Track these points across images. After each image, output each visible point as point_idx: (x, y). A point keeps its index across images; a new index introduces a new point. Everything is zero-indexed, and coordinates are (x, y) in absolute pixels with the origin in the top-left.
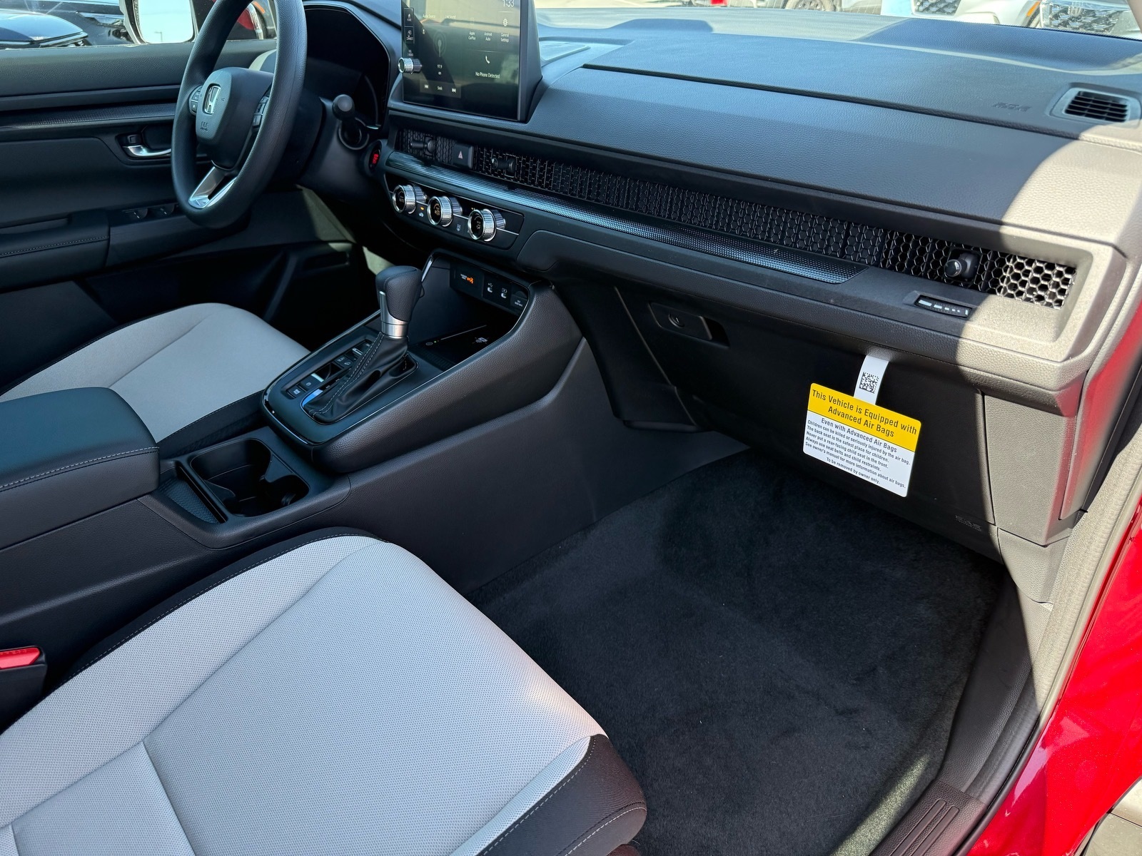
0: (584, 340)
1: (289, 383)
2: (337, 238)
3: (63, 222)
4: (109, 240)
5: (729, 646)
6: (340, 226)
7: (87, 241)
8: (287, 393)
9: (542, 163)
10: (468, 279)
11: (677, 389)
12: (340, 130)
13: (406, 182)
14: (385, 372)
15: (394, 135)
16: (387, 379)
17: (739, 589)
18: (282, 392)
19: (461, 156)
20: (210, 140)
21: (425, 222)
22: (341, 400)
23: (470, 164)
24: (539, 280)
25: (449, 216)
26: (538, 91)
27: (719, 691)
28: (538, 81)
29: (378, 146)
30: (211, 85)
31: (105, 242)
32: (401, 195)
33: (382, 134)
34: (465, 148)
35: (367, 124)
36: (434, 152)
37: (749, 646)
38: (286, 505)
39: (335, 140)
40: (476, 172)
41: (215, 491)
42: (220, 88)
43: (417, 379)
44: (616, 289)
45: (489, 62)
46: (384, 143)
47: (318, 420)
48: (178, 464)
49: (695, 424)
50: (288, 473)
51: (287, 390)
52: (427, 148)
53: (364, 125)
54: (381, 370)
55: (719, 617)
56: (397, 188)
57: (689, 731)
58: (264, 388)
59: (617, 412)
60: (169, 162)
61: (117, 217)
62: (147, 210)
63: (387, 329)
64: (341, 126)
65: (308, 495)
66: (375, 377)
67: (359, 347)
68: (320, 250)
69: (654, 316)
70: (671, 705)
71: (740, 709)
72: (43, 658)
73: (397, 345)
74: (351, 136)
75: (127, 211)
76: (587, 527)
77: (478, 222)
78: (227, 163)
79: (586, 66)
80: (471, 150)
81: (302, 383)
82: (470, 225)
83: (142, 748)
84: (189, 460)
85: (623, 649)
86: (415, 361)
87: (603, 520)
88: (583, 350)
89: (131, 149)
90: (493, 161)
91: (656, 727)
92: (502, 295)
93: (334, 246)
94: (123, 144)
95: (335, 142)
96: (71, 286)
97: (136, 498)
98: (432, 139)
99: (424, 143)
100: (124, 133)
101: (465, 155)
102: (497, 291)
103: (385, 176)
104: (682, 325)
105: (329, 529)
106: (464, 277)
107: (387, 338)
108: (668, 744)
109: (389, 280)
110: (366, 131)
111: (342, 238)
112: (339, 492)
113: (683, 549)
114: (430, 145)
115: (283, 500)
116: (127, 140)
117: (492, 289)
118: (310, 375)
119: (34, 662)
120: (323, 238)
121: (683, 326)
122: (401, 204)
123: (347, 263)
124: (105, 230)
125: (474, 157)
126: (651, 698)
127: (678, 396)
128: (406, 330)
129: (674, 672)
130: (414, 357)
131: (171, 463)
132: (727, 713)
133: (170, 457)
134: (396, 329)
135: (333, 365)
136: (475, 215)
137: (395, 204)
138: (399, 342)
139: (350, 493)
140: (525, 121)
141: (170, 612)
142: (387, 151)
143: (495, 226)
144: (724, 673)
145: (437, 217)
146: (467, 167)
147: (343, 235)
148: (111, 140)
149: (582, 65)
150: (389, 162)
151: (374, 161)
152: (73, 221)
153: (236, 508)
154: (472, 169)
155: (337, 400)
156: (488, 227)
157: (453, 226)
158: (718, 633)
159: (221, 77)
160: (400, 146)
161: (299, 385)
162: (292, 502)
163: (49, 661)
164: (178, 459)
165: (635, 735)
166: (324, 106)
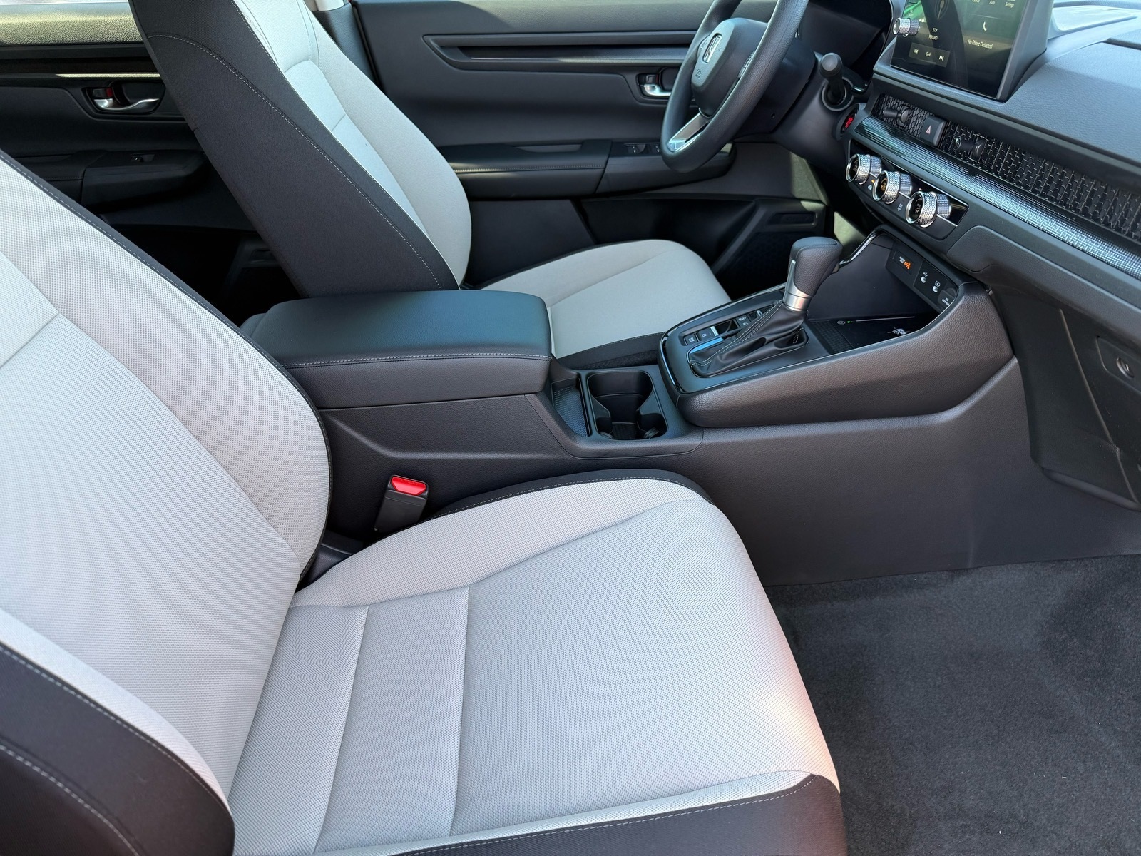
0: (1015, 361)
1: (688, 330)
2: (811, 198)
3: (576, 147)
4: (605, 168)
5: (1081, 772)
6: (816, 186)
7: (587, 167)
8: (683, 340)
9: (1005, 148)
10: (906, 263)
11: (1120, 450)
12: (824, 89)
13: (866, 150)
14: (771, 341)
15: (873, 101)
16: (772, 348)
17: (1129, 715)
18: (679, 337)
19: (928, 131)
20: (699, 88)
21: (869, 195)
22: (721, 357)
23: (935, 141)
24: (973, 283)
25: (895, 194)
26: (1034, 65)
27: (1042, 813)
28: (1039, 54)
29: (855, 111)
30: (716, 35)
31: (600, 171)
32: (855, 164)
33: (863, 98)
34: (935, 121)
35: (855, 85)
36: (907, 122)
37: (1110, 784)
38: (648, 438)
39: (816, 100)
40: (942, 149)
41: (595, 407)
42: (721, 37)
43: (801, 356)
44: (1061, 311)
45: (985, 29)
46: (862, 107)
47: (695, 371)
48: (579, 376)
49: (1136, 500)
50: (659, 412)
51: (684, 337)
52: (900, 118)
53: (852, 85)
54: (768, 338)
55: (1086, 735)
56: (855, 156)
57: (981, 834)
58: (667, 331)
59: (1035, 455)
60: (666, 103)
61: (617, 148)
62: (644, 145)
63: (787, 300)
64: (826, 86)
65: (665, 435)
66: (760, 343)
67: (763, 310)
68: (790, 207)
69: (1100, 353)
70: (972, 797)
71: (1058, 845)
72: (426, 494)
73: (794, 317)
74: (834, 98)
75: (627, 145)
76: (958, 570)
77: (918, 203)
78: (708, 112)
79: (1110, 42)
80: (942, 125)
81: (700, 333)
82: (909, 207)
83: (467, 591)
84: (587, 377)
85: (945, 714)
86: (808, 338)
87: (981, 570)
88: (1010, 372)
89: (647, 87)
90: (957, 140)
91: (942, 809)
92: (934, 288)
93: (806, 205)
94: (641, 82)
95: (816, 101)
96: (568, 204)
97: (524, 394)
98: (909, 108)
99: (900, 112)
100: (643, 73)
101: (934, 130)
102: (930, 283)
103: (850, 142)
104: (1131, 374)
105: (666, 472)
106: (902, 260)
107: (784, 307)
108: (947, 834)
109: (802, 250)
110: (851, 91)
111: (816, 198)
112: (692, 442)
113: (1075, 640)
114: (905, 114)
115: (647, 433)
116: (645, 79)
117: (927, 279)
118: (710, 327)
119: (419, 495)
120: (797, 195)
121: (1133, 377)
122: (853, 173)
123: (813, 224)
124: (605, 158)
125: (943, 134)
126: (953, 777)
127: (1119, 459)
128: (807, 305)
129: (995, 765)
130: (809, 332)
131: (574, 372)
132: (1039, 840)
133: (573, 368)
134: (797, 300)
135: (733, 323)
136: (918, 196)
137: (848, 172)
138: (795, 315)
139: (701, 446)
140: (1003, 101)
141: (520, 494)
142: (863, 117)
143: (937, 212)
144: (1058, 797)
145: (880, 192)
146: (933, 143)
147: (818, 197)
148: (631, 78)
149: (1106, 39)
150: (861, 129)
151: (847, 126)
152: (587, 147)
153: (603, 427)
154: (937, 147)
155: (718, 357)
156: (927, 212)
157: (895, 205)
158: (1075, 752)
159: (725, 28)
160: (876, 114)
161: (696, 334)
162: (653, 437)
163: (429, 498)
164: (580, 372)
165: (913, 805)
166: (816, 60)
